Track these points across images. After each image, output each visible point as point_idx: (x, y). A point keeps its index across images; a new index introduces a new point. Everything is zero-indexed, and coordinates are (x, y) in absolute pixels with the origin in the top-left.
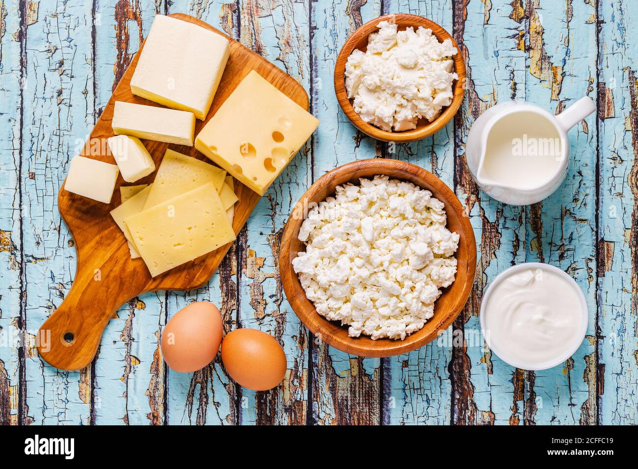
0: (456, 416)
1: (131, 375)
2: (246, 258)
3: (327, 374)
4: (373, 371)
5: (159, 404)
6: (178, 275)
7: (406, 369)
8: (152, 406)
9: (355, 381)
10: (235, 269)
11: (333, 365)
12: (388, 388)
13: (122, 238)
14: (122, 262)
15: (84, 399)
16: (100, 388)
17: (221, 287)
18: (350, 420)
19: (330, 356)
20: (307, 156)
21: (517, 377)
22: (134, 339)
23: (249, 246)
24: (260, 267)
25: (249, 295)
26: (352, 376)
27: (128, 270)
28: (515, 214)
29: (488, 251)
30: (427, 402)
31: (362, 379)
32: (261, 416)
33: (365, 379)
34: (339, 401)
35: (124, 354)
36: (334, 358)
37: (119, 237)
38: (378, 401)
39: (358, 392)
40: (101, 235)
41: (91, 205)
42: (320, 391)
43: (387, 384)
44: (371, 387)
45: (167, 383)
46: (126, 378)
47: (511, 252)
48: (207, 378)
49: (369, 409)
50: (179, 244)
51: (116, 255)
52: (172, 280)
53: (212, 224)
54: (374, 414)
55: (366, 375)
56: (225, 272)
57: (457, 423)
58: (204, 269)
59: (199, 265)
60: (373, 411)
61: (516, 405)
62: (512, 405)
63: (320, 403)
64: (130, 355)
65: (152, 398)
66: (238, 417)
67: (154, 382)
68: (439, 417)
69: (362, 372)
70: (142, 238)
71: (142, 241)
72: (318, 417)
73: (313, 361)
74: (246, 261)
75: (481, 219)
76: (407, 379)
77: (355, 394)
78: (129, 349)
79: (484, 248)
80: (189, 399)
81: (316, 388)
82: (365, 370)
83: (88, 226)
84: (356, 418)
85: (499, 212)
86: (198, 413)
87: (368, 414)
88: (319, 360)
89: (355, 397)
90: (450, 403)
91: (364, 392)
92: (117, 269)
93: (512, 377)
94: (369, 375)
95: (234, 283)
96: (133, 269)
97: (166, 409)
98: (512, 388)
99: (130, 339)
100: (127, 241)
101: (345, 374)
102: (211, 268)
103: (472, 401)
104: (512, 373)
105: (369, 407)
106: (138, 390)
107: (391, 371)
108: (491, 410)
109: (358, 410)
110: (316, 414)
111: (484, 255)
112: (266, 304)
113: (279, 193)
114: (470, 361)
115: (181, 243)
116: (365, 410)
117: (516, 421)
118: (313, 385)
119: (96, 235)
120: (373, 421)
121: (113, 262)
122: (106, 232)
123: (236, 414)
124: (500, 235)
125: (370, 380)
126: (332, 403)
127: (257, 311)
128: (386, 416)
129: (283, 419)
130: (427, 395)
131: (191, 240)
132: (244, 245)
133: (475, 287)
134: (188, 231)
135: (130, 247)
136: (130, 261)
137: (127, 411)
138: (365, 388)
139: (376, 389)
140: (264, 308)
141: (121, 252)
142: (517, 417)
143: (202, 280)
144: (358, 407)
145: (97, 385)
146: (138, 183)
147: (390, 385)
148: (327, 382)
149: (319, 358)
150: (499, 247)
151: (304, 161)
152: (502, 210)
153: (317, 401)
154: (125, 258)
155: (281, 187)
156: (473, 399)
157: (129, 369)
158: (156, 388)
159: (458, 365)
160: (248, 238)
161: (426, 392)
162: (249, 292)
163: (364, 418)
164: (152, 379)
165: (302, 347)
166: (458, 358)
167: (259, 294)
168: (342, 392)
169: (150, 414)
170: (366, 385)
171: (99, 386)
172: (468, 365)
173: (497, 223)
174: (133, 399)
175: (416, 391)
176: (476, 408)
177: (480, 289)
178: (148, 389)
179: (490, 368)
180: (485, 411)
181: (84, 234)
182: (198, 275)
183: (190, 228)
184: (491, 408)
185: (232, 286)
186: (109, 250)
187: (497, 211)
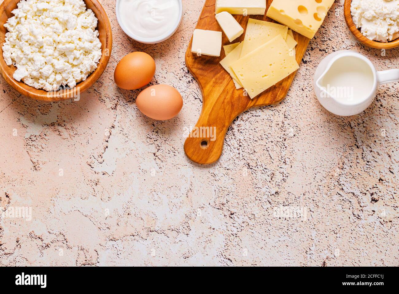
6: (266, 95)
13: (228, 77)
14: (231, 92)
27: (236, 97)
37: (227, 77)
40: (215, 77)
41: (207, 60)
50: (266, 76)
51: (227, 89)
52: (263, 99)
53: (284, 60)
58: (282, 89)
59: (279, 87)
70: (242, 75)
71: (242, 77)
83: (207, 73)
92: (228, 97)
96: (238, 95)
100: (232, 79)
102: (286, 88)
115: (267, 74)
119: (213, 78)
121: (225, 93)
122: (218, 75)
131: (272, 72)
134: (270, 66)
135: (235, 82)
136: (236, 91)
141: (230, 86)
143: (282, 96)
146: (234, 42)
154: (232, 90)
181: (205, 78)
182: (279, 93)
183: (271, 65)
186: (222, 86)
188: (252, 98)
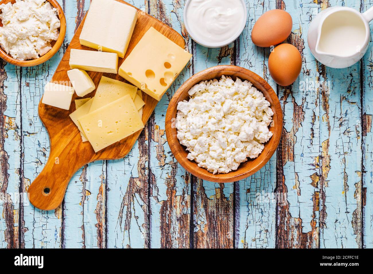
0: (279, 221)
1: (86, 202)
2: (154, 130)
3: (202, 198)
4: (229, 195)
5: (102, 218)
6: (110, 151)
7: (249, 194)
8: (98, 220)
9: (218, 201)
10: (147, 137)
11: (205, 193)
12: (238, 205)
13: (76, 130)
14: (77, 144)
15: (57, 216)
16: (67, 210)
17: (139, 148)
18: (216, 225)
19: (204, 187)
20: (189, 69)
21: (315, 197)
22: (87, 180)
23: (155, 123)
24: (162, 135)
25: (156, 152)
26: (217, 199)
27: (81, 149)
28: (313, 100)
29: (297, 123)
30: (262, 213)
31: (223, 200)
32: (163, 223)
33: (225, 200)
34: (209, 214)
35: (82, 189)
36: (206, 188)
37: (75, 129)
38: (232, 213)
39: (220, 208)
40: (64, 129)
41: (58, 111)
42: (198, 208)
43: (238, 203)
44: (228, 205)
45: (107, 205)
46: (82, 203)
47: (311, 123)
48: (131, 202)
49: (227, 218)
51: (74, 140)
52: (107, 154)
53: (130, 119)
54: (230, 221)
55: (225, 198)
56: (141, 139)
57: (279, 225)
58: (126, 146)
59: (123, 144)
60: (229, 219)
61: (314, 214)
62: (312, 214)
63: (198, 215)
64: (85, 190)
65: (98, 215)
66: (149, 225)
67: (99, 205)
68: (269, 222)
69: (223, 196)
70: (89, 129)
71: (88, 131)
72: (197, 223)
73: (194, 190)
74: (154, 132)
75: (293, 104)
76: (249, 200)
77: (219, 209)
78: (84, 186)
79: (294, 121)
80: (120, 215)
81: (195, 206)
82: (225, 195)
83: (56, 124)
84: (219, 223)
85: (304, 99)
86: (126, 223)
87: (226, 221)
88: (197, 190)
89: (219, 211)
90: (275, 213)
91: (224, 208)
92: (74, 148)
93: (312, 197)
94: (227, 198)
95: (147, 145)
96: (84, 148)
97: (106, 221)
98: (312, 204)
99: (85, 180)
100: (79, 131)
101: (213, 198)
102: (130, 146)
103: (288, 212)
104: (312, 195)
105: (227, 217)
106: (90, 210)
107: (240, 195)
108: (300, 217)
109: (220, 219)
110: (195, 222)
111: (295, 125)
112: (166, 157)
113: (173, 91)
114: (287, 188)
115: (112, 131)
116: (224, 219)
117: (315, 223)
118: (194, 205)
119: (62, 129)
120: (229, 225)
121: (72, 145)
122: (67, 127)
123: (148, 223)
124: (304, 113)
125: (228, 201)
126: (205, 215)
127: (160, 162)
128: (237, 222)
129: (176, 225)
130: (261, 209)
131: (118, 129)
132: (152, 123)
133: (289, 144)
135: (82, 135)
136: (82, 144)
137: (83, 223)
138: (225, 206)
139: (231, 206)
140: (165, 160)
141: (77, 138)
142: (315, 221)
143: (125, 153)
144: (220, 217)
145: (65, 208)
147: (239, 204)
148: (202, 202)
149: (197, 188)
150: (304, 119)
151: (188, 71)
152: (305, 98)
153: (196, 214)
154: (79, 142)
155: (174, 88)
156: (289, 211)
157: (84, 197)
158: (101, 209)
159: (280, 191)
160: (155, 118)
161: (261, 207)
162: (155, 150)
163: (224, 223)
164: (98, 204)
165: (187, 182)
166: (280, 186)
167: (161, 151)
168: (211, 208)
169: (97, 224)
170: (225, 204)
171: (67, 208)
172: (285, 191)
173: (302, 106)
174: (87, 216)
175: (255, 207)
176: (291, 216)
177: (292, 145)
178: (96, 210)
179: (299, 192)
180: (296, 218)
181: (54, 129)
182: (122, 150)
183: (117, 122)
184: (300, 216)
185: (145, 147)
186: (69, 138)
187: (303, 99)
188: (96, 152)
